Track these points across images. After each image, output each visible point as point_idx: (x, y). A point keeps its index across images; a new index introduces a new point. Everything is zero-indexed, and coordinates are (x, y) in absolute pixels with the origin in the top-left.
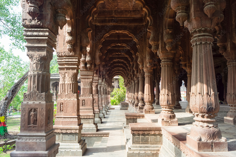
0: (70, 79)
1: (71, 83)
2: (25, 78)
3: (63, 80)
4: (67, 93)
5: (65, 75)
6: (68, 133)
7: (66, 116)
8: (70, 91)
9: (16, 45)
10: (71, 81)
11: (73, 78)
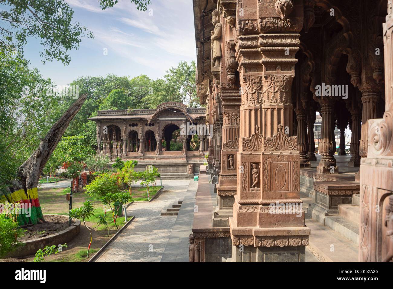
0: (278, 94)
1: (282, 107)
2: (70, 116)
3: (256, 98)
4: (269, 135)
5: (260, 83)
6: (279, 247)
7: (269, 199)
8: (278, 129)
9: (51, 53)
10: (281, 101)
11: (286, 93)
